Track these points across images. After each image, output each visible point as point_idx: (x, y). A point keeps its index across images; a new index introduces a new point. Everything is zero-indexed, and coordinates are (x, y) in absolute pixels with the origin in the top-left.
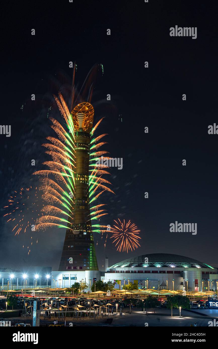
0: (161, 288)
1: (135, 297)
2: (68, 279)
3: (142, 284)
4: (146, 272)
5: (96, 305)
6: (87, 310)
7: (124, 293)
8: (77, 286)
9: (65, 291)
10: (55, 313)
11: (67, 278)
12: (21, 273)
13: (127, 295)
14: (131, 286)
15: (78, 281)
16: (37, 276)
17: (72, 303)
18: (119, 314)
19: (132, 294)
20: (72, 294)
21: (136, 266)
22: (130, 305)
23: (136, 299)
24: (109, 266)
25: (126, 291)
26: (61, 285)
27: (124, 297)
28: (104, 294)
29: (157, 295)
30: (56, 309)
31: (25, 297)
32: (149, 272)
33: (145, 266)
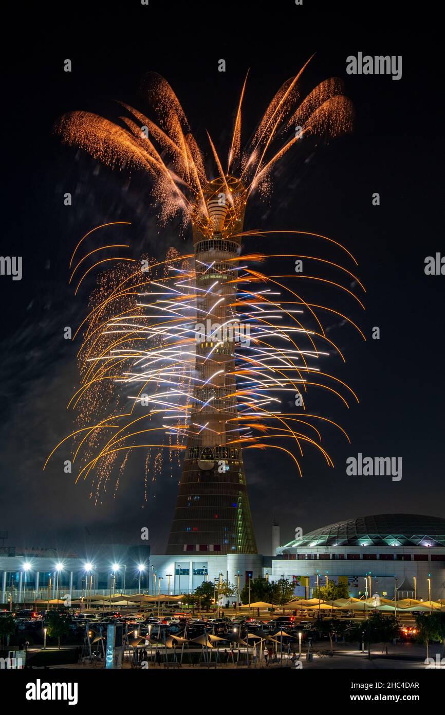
0: (401, 594)
1: (342, 617)
2: (188, 574)
3: (357, 586)
4: (366, 557)
5: (251, 636)
6: (231, 646)
7: (317, 607)
8: (208, 590)
9: (180, 603)
10: (158, 654)
11: (185, 572)
12: (80, 559)
13: (323, 610)
14: (333, 590)
15: (210, 578)
16: (116, 567)
17: (198, 631)
18: (305, 658)
19: (335, 608)
20: (197, 609)
21: (344, 544)
22: (331, 635)
23: (345, 622)
24: (282, 544)
25: (322, 601)
26: (172, 587)
27: (316, 616)
28: (269, 609)
29: (393, 612)
30: (160, 646)
31: (87, 616)
32: (372, 557)
33: (365, 543)
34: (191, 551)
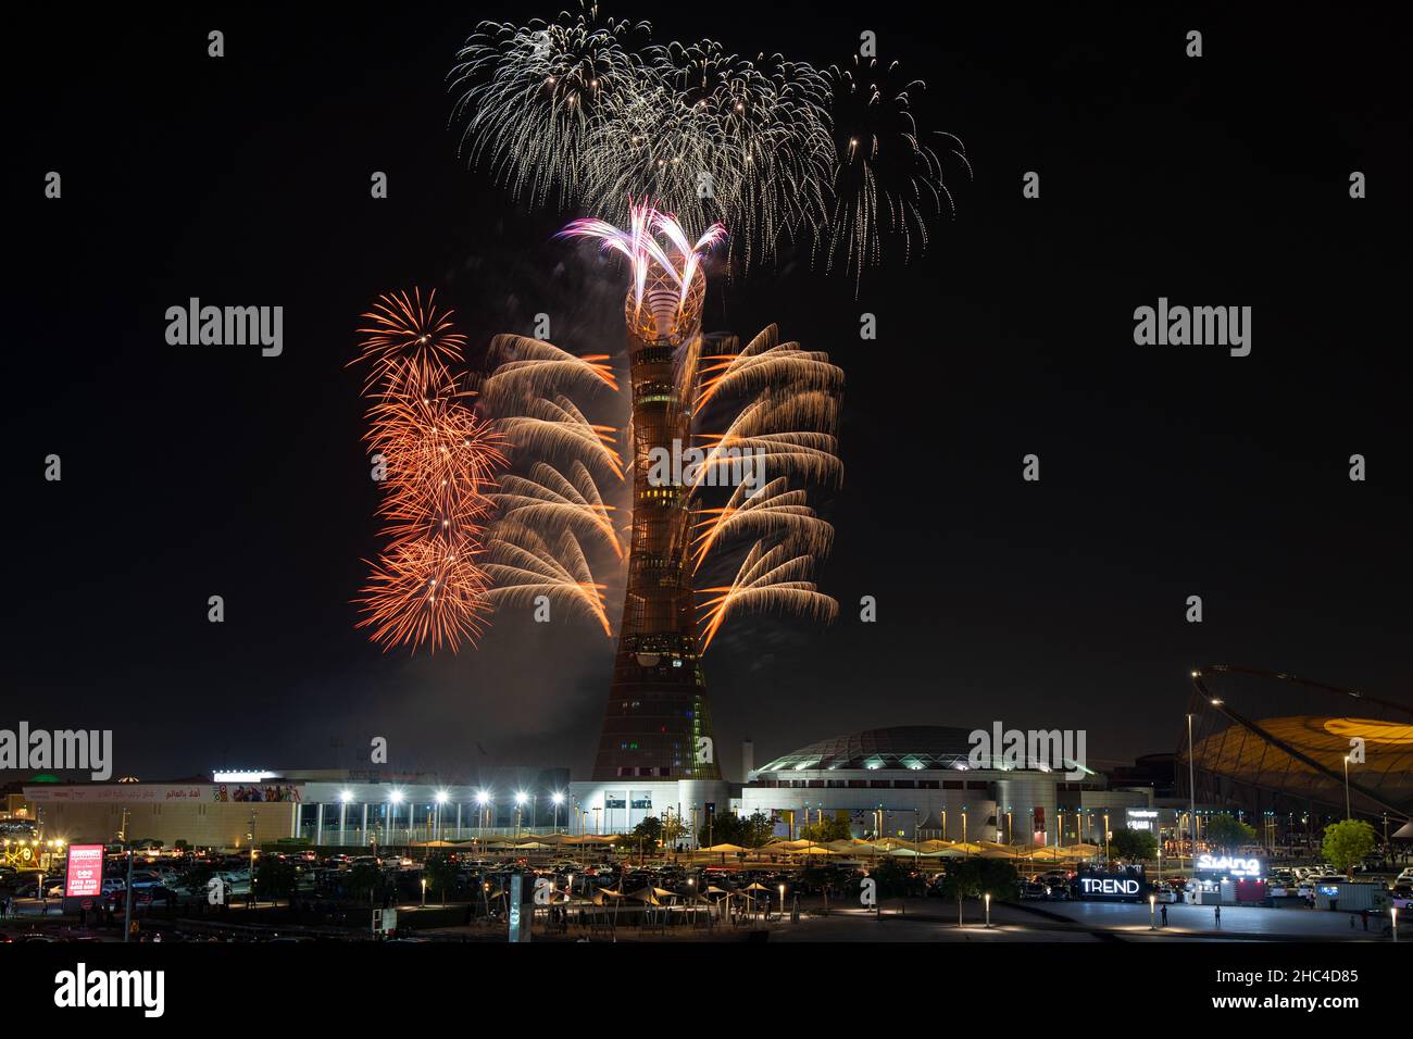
1: (841, 864)
2: (624, 807)
3: (862, 823)
4: (876, 784)
5: (712, 889)
6: (685, 903)
7: (806, 851)
9: (612, 845)
10: (582, 913)
11: (620, 804)
12: (471, 787)
13: (814, 856)
15: (655, 813)
18: (789, 918)
19: (830, 852)
21: (844, 767)
22: (826, 888)
23: (845, 872)
24: (756, 767)
25: (812, 843)
26: (601, 825)
27: (804, 864)
28: (739, 854)
29: (913, 857)
32: (884, 784)
33: (874, 765)
34: (628, 776)
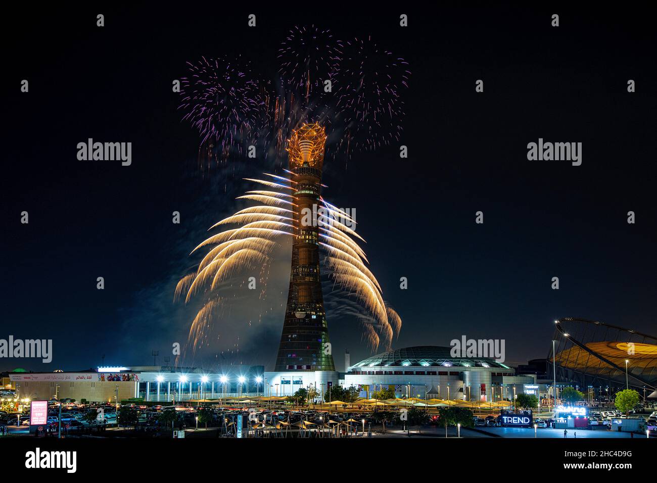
0: (429, 396)
2: (290, 383)
3: (400, 391)
4: (407, 373)
5: (331, 421)
6: (318, 428)
7: (375, 404)
8: (302, 393)
9: (284, 401)
10: (271, 432)
11: (288, 382)
13: (379, 406)
15: (304, 386)
17: (297, 419)
18: (367, 435)
19: (386, 405)
21: (392, 365)
22: (384, 421)
23: (393, 413)
24: (351, 365)
25: (377, 400)
26: (279, 392)
27: (374, 410)
28: (343, 405)
29: (425, 407)
32: (411, 373)
33: (406, 364)
34: (291, 369)
